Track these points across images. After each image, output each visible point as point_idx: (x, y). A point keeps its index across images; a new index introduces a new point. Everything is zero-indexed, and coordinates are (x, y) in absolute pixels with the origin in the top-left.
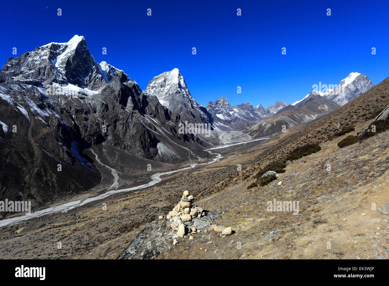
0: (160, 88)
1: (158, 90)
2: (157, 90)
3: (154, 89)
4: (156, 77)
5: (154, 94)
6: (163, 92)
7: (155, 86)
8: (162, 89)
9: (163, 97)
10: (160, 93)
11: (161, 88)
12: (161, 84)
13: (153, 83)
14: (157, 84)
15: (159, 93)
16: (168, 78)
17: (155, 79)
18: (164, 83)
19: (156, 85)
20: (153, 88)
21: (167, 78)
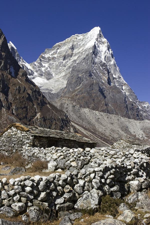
0: (62, 61)
1: (58, 63)
2: (55, 63)
3: (51, 62)
4: (58, 43)
5: (49, 69)
6: (65, 66)
7: (53, 58)
8: (64, 62)
9: (63, 74)
10: (60, 68)
11: (64, 60)
12: (64, 53)
13: (52, 52)
14: (59, 53)
15: (57, 69)
16: (79, 44)
17: (56, 46)
18: (70, 52)
19: (56, 56)
20: (50, 60)
21: (77, 43)
